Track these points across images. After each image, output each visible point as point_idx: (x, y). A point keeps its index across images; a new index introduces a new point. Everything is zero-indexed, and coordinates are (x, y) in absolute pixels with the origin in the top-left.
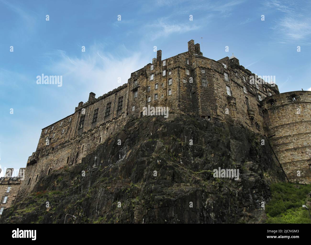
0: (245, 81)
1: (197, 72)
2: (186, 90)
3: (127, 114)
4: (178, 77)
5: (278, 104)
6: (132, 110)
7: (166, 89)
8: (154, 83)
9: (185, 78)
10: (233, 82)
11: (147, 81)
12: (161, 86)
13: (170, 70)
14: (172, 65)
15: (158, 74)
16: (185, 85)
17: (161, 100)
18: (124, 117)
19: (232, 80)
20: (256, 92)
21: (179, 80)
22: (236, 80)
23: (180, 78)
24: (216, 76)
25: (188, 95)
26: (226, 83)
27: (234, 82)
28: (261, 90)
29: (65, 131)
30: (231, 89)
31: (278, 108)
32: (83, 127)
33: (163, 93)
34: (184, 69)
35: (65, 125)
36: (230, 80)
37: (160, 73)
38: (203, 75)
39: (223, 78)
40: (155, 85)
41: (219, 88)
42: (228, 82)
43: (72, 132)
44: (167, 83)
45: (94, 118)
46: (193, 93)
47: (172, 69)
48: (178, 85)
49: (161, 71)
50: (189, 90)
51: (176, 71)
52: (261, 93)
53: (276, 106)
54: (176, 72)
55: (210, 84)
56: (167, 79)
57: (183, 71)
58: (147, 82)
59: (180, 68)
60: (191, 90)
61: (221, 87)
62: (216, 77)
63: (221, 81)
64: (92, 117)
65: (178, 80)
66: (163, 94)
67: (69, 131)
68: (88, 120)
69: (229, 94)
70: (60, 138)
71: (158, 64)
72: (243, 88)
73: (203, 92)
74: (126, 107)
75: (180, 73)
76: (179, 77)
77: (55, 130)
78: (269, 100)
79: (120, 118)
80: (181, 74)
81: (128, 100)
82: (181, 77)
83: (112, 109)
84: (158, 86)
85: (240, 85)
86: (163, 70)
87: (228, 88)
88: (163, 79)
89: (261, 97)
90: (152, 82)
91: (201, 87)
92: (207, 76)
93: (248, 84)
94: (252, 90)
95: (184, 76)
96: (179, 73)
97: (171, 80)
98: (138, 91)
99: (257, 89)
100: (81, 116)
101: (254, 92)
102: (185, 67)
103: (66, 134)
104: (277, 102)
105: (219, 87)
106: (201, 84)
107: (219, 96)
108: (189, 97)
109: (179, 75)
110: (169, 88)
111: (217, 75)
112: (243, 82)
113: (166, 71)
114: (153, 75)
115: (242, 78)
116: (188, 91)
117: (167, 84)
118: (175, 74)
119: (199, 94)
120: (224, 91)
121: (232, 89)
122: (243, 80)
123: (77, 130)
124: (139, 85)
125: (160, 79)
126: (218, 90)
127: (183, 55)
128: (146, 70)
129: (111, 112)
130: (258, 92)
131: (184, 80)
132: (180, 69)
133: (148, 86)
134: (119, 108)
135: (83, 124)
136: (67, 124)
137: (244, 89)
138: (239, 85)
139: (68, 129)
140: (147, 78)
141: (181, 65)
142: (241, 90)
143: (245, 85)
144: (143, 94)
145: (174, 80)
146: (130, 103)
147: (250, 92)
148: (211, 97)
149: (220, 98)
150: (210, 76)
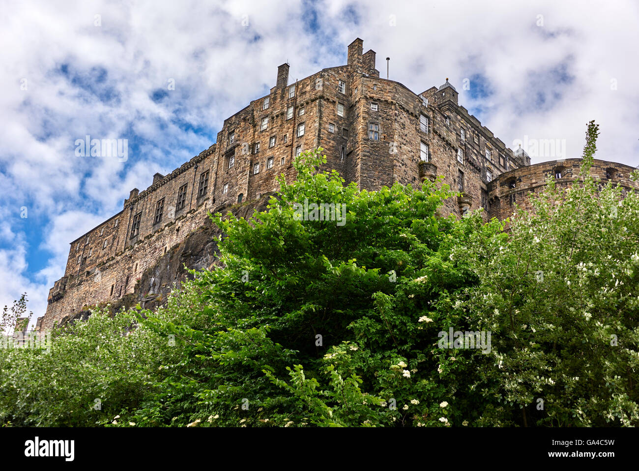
0: (463, 138)
1: (361, 108)
2: (333, 147)
3: (214, 200)
4: (317, 120)
5: (523, 185)
6: (223, 192)
7: (292, 145)
8: (267, 135)
9: (335, 122)
10: (436, 137)
11: (254, 132)
12: (282, 140)
13: (302, 105)
14: (307, 94)
15: (277, 116)
16: (332, 136)
17: (280, 168)
18: (208, 207)
19: (436, 133)
20: (483, 165)
21: (320, 124)
22: (444, 133)
23: (321, 122)
24: (401, 118)
25: (337, 157)
26: (421, 137)
27: (440, 136)
28: (493, 162)
29: (108, 243)
30: (431, 150)
31: (521, 193)
32: (138, 234)
33: (284, 153)
34: (334, 102)
35: (108, 232)
36: (432, 132)
37: (282, 114)
38: (373, 115)
39: (416, 125)
40: (270, 140)
41: (405, 145)
42: (425, 134)
43: (119, 244)
44: (295, 131)
45: (157, 217)
46: (348, 155)
47: (307, 103)
48: (317, 134)
49: (283, 110)
50: (340, 147)
51: (315, 105)
52: (492, 168)
53: (519, 189)
54: (315, 110)
55: (385, 135)
56: (295, 124)
57: (331, 107)
58: (254, 135)
59: (325, 100)
60: (343, 148)
61: (410, 143)
62: (402, 121)
63: (410, 130)
64: (153, 215)
65: (317, 124)
66: (285, 156)
67: (115, 243)
68: (147, 220)
69: (424, 157)
70: (100, 256)
71: (278, 96)
72: (456, 151)
73: (368, 150)
74: (212, 188)
75: (323, 109)
76: (321, 118)
77: (93, 243)
78: (506, 179)
79: (200, 210)
80: (326, 112)
81: (216, 174)
82: (325, 119)
83: (188, 196)
84: (275, 141)
85: (452, 145)
86: (288, 108)
87: (423, 148)
88: (286, 127)
89: (492, 176)
90: (263, 133)
91: (364, 139)
92: (380, 118)
93: (469, 146)
94: (475, 157)
95: (332, 117)
96: (320, 111)
97: (302, 128)
98: (236, 153)
99: (487, 160)
100: (134, 214)
101: (478, 164)
102: (335, 99)
103: (111, 247)
104: (522, 183)
105: (404, 142)
106: (367, 134)
107: (402, 160)
108: (338, 161)
109: (321, 114)
110: (296, 144)
111: (404, 118)
112: (459, 140)
113: (295, 108)
114: (266, 120)
115: (458, 133)
116: (337, 150)
117: (293, 136)
118: (312, 114)
119: (358, 155)
120: (415, 151)
121: (433, 150)
122: (460, 136)
123: (128, 240)
124: (238, 142)
125: (281, 126)
126: (400, 147)
127: (333, 73)
128: (253, 110)
129: (186, 202)
130: (487, 164)
131: (332, 128)
132: (323, 102)
133: (257, 142)
134: (201, 193)
135: (138, 229)
136: (112, 230)
137: (459, 153)
138: (448, 144)
139: (114, 239)
140: (254, 126)
141: (328, 94)
142: (451, 156)
143: (463, 147)
144: (246, 158)
145: (310, 125)
146: (220, 180)
147: (470, 162)
148: (383, 161)
149: (403, 165)
150: (389, 117)
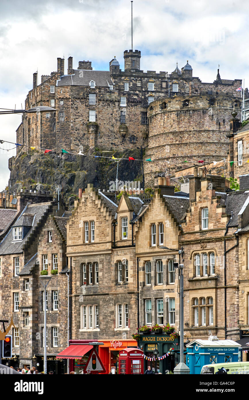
1: (56, 105)
2: (49, 126)
7: (36, 125)
8: (32, 115)
14: (38, 97)
15: (33, 105)
16: (48, 120)
19: (100, 100)
20: (145, 96)
21: (41, 116)
22: (107, 97)
25: (51, 131)
26: (89, 108)
27: (104, 100)
28: (155, 90)
30: (97, 113)
31: (154, 117)
38: (61, 108)
39: (86, 103)
47: (38, 102)
50: (53, 124)
51: (40, 105)
52: (154, 94)
53: (153, 114)
55: (67, 117)
57: (47, 103)
61: (81, 115)
62: (76, 106)
63: (81, 108)
69: (92, 120)
71: (34, 93)
72: (119, 102)
73: (59, 128)
85: (115, 100)
87: (92, 113)
89: (154, 99)
91: (58, 122)
92: (64, 108)
94: (136, 97)
99: (148, 92)
101: (139, 99)
102: (48, 99)
104: (154, 111)
105: (77, 117)
106: (58, 119)
107: (76, 128)
111: (77, 103)
112: (121, 93)
113: (36, 104)
115: (122, 88)
120: (85, 118)
121: (99, 111)
126: (75, 121)
127: (47, 84)
130: (149, 95)
131: (48, 115)
132: (42, 103)
137: (122, 101)
138: (111, 101)
141: (44, 98)
142: (114, 106)
143: (126, 95)
147: (131, 102)
148: (66, 132)
149: (76, 130)
150: (68, 107)
